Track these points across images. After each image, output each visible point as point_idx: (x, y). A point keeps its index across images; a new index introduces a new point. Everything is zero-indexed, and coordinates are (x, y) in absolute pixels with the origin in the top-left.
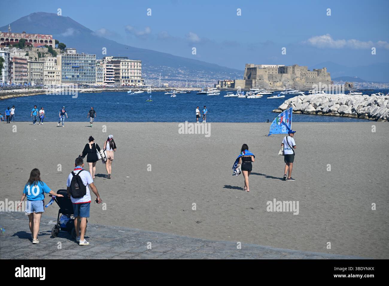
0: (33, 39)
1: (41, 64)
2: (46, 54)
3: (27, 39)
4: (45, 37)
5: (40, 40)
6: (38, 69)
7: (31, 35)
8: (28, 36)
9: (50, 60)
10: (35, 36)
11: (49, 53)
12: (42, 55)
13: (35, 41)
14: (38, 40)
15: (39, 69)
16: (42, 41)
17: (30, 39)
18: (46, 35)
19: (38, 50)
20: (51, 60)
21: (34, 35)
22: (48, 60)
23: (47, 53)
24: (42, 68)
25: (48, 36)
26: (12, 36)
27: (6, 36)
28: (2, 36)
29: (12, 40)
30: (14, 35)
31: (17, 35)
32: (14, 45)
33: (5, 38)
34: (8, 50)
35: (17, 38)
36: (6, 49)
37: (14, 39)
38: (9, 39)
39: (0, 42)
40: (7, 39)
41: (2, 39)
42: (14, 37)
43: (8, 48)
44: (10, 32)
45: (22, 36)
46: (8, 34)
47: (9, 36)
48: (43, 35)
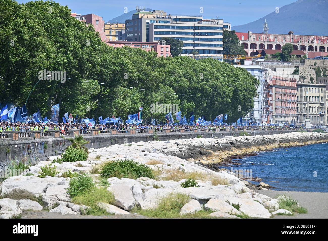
0: (307, 45)
1: (322, 89)
3: (297, 44)
5: (319, 46)
6: (316, 97)
7: (304, 38)
8: (298, 39)
10: (311, 39)
12: (322, 72)
13: (311, 48)
14: (316, 46)
15: (318, 97)
16: (322, 48)
17: (301, 44)
19: (315, 64)
21: (309, 36)
24: (322, 95)
26: (270, 39)
27: (259, 40)
28: (252, 40)
29: (270, 46)
30: (273, 38)
31: (279, 37)
32: (274, 54)
33: (258, 43)
34: (262, 63)
35: (278, 43)
36: (259, 63)
37: (274, 45)
38: (265, 44)
39: (250, 50)
40: (262, 46)
41: (253, 46)
42: (274, 41)
43: (263, 60)
44: (267, 32)
45: (288, 40)
46: (263, 36)
47: (265, 39)
48: (325, 37)
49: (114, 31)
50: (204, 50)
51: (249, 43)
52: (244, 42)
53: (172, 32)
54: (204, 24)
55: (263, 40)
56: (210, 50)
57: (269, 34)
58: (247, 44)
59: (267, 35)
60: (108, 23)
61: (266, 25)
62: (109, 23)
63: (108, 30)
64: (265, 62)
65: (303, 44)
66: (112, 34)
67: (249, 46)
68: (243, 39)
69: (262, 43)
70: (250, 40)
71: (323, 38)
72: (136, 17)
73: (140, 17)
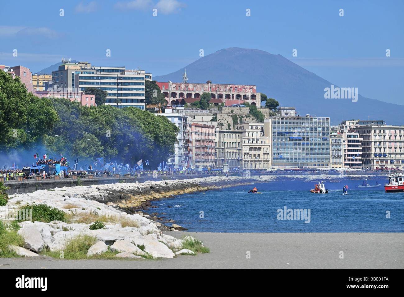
0: (224, 93)
1: (239, 135)
2: (245, 118)
3: (215, 93)
4: (244, 89)
5: (235, 94)
6: (233, 143)
7: (221, 87)
8: (216, 88)
9: (252, 128)
10: (228, 88)
11: (251, 115)
12: (239, 119)
13: (228, 96)
14: (233, 95)
15: (235, 143)
16: (238, 96)
17: (218, 93)
18: (246, 87)
19: (232, 111)
20: (254, 127)
21: (226, 85)
22: (250, 127)
23: (247, 117)
24: (239, 141)
25: (248, 87)
26: (189, 89)
27: (180, 89)
28: (173, 89)
29: (189, 95)
30: (192, 87)
31: (198, 86)
32: (193, 103)
33: (178, 92)
34: (182, 111)
35: (197, 92)
36: (180, 111)
37: (193, 93)
38: (185, 93)
39: (170, 98)
40: (181, 95)
41: (174, 95)
42: (193, 90)
43: (183, 108)
44: (187, 81)
45: (206, 89)
46: (183, 86)
47: (185, 88)
48: (241, 86)
49: (41, 82)
50: (127, 99)
51: (169, 92)
52: (165, 91)
53: (96, 82)
54: (127, 74)
55: (183, 90)
56: (132, 99)
57: (188, 84)
58: (168, 93)
59: (187, 84)
60: (35, 75)
61: (186, 75)
62: (37, 75)
63: (36, 80)
64: (185, 110)
65: (221, 93)
66: (40, 84)
67: (170, 95)
68: (164, 89)
69: (182, 92)
70: (170, 89)
71: (239, 87)
72: (62, 68)
73: (66, 68)
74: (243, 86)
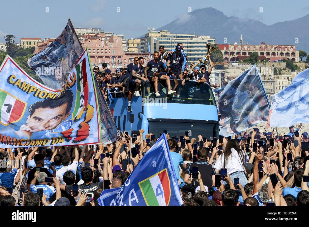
0: (271, 52)
1: (271, 84)
2: (283, 70)
3: (263, 52)
4: (286, 49)
5: (279, 52)
6: (267, 89)
7: (269, 47)
8: (265, 48)
9: (284, 78)
10: (274, 48)
11: (287, 68)
12: (278, 71)
13: (274, 54)
14: (278, 53)
15: (269, 89)
16: (282, 54)
17: (266, 51)
18: (288, 46)
19: (273, 66)
20: (286, 78)
21: (272, 46)
22: (283, 78)
23: (284, 69)
24: (272, 87)
26: (244, 49)
27: (237, 49)
28: (232, 49)
29: (244, 53)
30: (247, 48)
31: (251, 47)
32: (245, 60)
33: (236, 52)
34: (236, 66)
35: (250, 51)
36: (234, 66)
37: (247, 52)
38: (241, 52)
39: (230, 56)
40: (238, 53)
41: (232, 53)
42: (247, 50)
43: (237, 64)
44: (242, 44)
45: (257, 49)
46: (240, 47)
47: (241, 48)
48: (284, 46)
49: (135, 44)
50: (195, 58)
51: (229, 52)
52: (226, 51)
55: (240, 50)
57: (244, 45)
58: (228, 52)
59: (242, 45)
61: (242, 39)
62: (132, 39)
63: (131, 43)
65: (268, 51)
66: (135, 46)
67: (229, 54)
68: (225, 49)
69: (239, 51)
70: (230, 49)
71: (282, 47)
72: (147, 35)
73: (150, 36)
74: (285, 46)
